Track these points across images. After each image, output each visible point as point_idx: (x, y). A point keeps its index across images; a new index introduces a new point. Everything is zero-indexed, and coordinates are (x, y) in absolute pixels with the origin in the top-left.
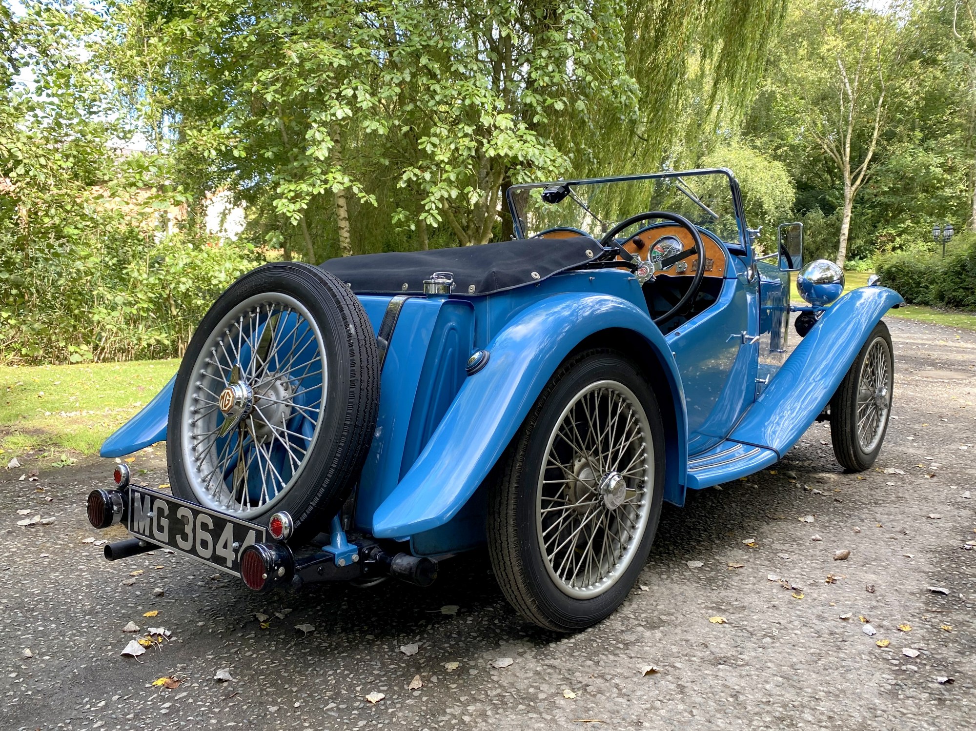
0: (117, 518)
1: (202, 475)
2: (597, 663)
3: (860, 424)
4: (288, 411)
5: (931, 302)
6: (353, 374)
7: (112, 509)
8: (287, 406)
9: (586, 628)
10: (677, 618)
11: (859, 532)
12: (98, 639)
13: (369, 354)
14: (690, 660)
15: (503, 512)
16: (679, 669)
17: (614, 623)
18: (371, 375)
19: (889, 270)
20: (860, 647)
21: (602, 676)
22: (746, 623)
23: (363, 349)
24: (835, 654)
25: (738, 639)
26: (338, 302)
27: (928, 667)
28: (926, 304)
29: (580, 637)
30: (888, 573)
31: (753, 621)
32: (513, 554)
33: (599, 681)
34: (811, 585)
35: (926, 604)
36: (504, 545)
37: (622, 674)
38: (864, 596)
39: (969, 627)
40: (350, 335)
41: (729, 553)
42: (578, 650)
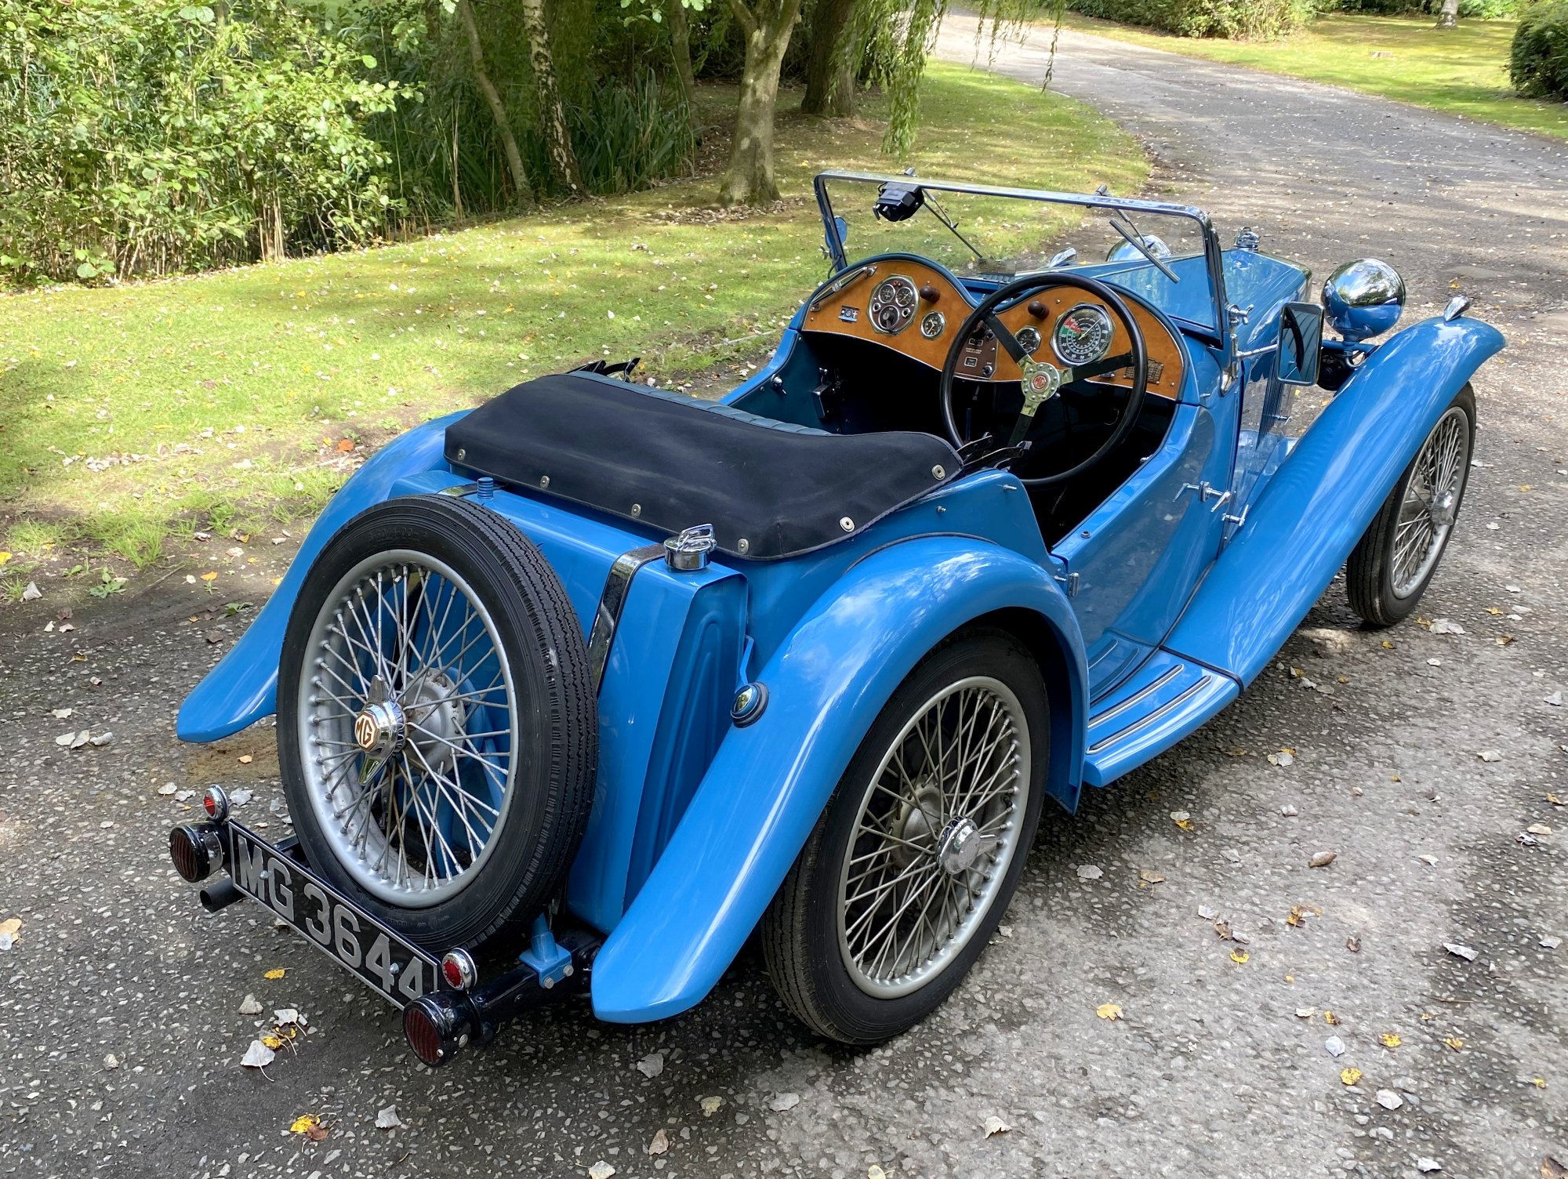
0: (216, 865)
1: (336, 808)
2: (921, 1105)
3: (1397, 557)
7: (207, 854)
9: (911, 1026)
10: (1048, 1003)
11: (1361, 795)
12: (206, 1028)
13: (581, 695)
14: (1057, 1104)
15: (787, 923)
16: (1041, 1123)
17: (953, 1016)
18: (584, 730)
20: (1316, 1083)
21: (925, 1135)
22: (1150, 1019)
24: (1275, 1097)
25: (1134, 1057)
27: (1409, 1133)
29: (902, 1043)
30: (1388, 901)
31: (1161, 1014)
32: (801, 977)
33: (921, 1145)
34: (1265, 929)
35: (1434, 981)
36: (788, 963)
37: (954, 1132)
38: (1340, 960)
39: (1490, 1039)
40: (550, 668)
41: (1145, 845)
42: (897, 1077)
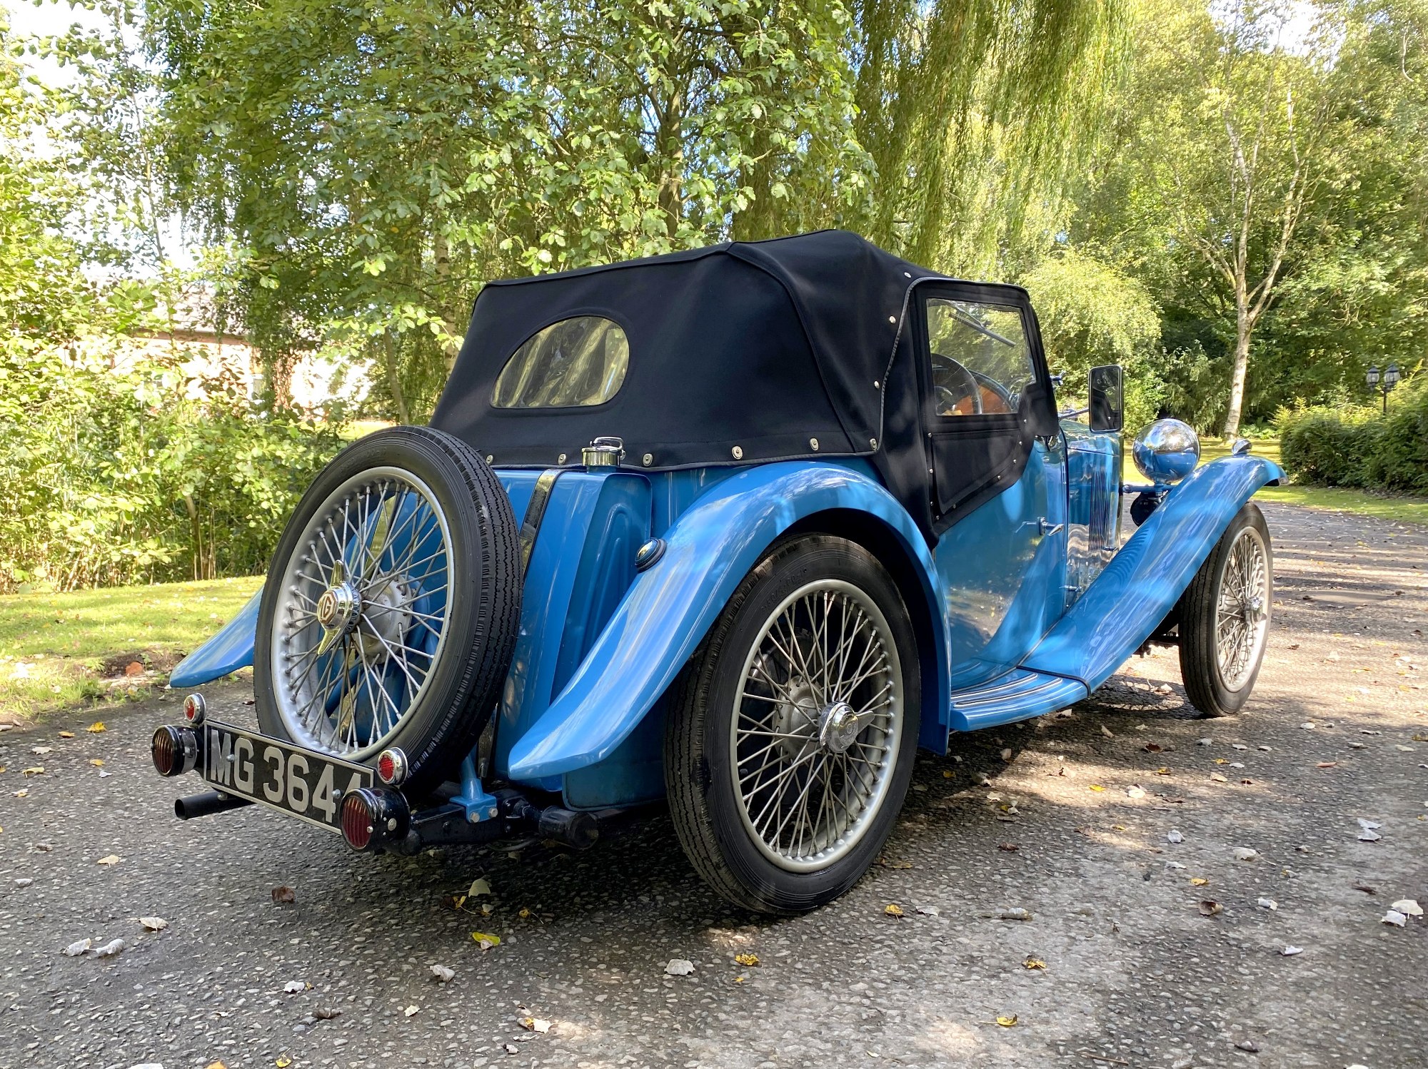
0: (189, 763)
1: (299, 708)
4: (407, 621)
5: (1365, 483)
6: (486, 572)
7: (183, 750)
8: (405, 615)
13: (508, 544)
18: (510, 572)
19: (1301, 436)
23: (500, 539)
26: (467, 477)
28: (1358, 485)
40: (482, 520)
